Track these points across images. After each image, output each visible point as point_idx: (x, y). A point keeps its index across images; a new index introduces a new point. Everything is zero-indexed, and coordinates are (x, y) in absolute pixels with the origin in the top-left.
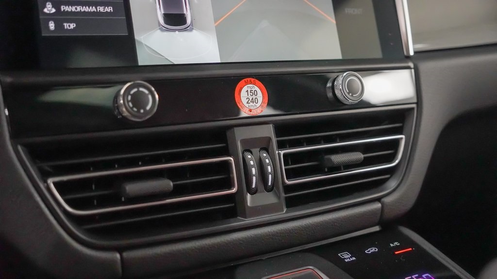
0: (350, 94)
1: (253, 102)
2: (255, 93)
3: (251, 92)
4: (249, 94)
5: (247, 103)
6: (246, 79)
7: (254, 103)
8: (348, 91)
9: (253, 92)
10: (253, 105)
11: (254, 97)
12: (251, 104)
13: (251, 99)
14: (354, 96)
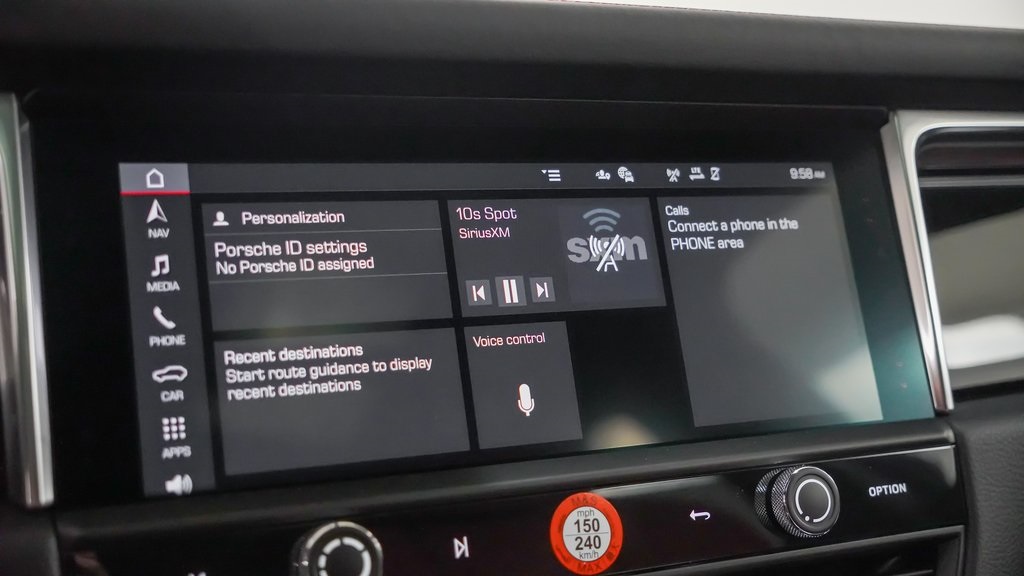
0: (807, 518)
1: (590, 546)
2: (594, 526)
3: (585, 525)
4: (582, 527)
5: (578, 548)
6: (574, 496)
7: (593, 547)
8: (801, 512)
9: (590, 523)
10: (591, 551)
11: (592, 534)
12: (586, 550)
13: (585, 539)
14: (815, 521)
